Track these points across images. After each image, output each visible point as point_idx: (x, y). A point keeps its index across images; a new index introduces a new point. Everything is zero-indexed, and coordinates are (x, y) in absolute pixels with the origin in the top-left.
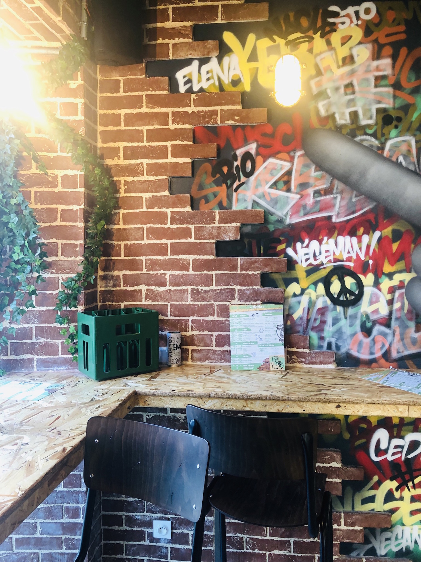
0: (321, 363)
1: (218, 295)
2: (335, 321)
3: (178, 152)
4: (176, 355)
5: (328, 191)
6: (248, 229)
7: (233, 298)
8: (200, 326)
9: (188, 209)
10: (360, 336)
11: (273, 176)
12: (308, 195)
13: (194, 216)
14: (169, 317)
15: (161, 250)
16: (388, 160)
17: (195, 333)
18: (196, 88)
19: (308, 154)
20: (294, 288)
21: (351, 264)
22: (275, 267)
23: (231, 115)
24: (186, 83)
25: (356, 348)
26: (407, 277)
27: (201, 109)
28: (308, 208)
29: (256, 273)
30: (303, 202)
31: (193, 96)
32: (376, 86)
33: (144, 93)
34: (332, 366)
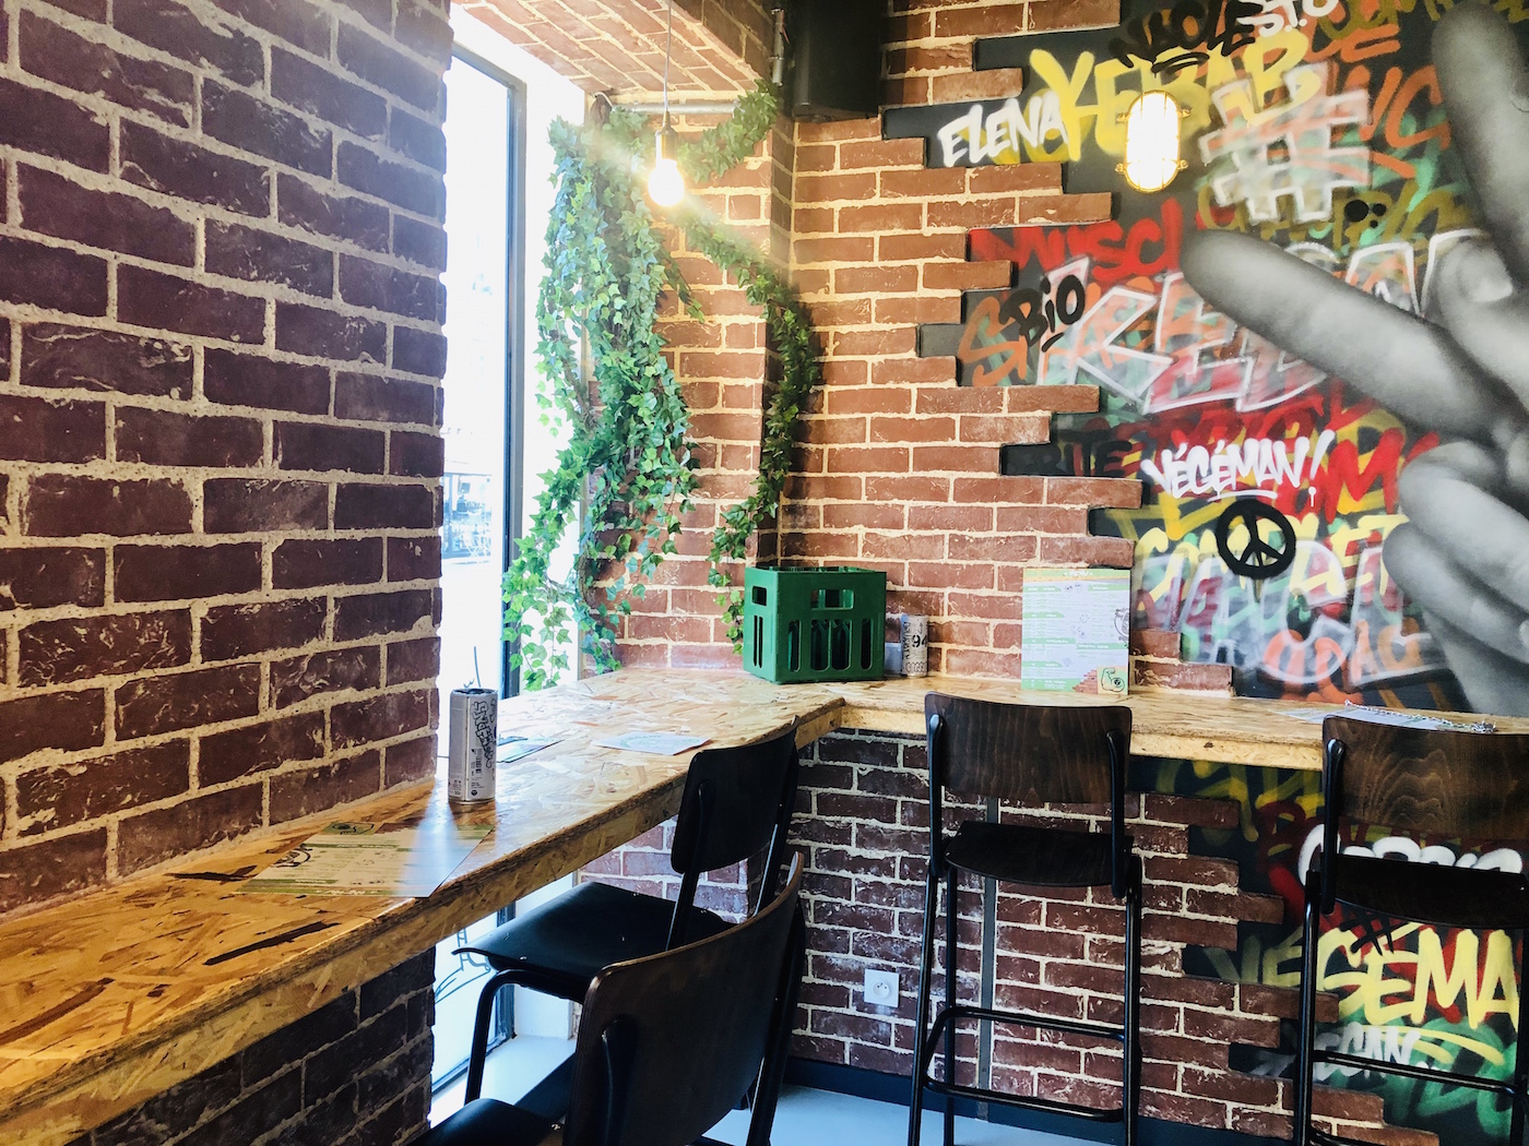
0: (1203, 686)
1: (1002, 548)
2: (1236, 606)
3: (935, 277)
4: (917, 656)
5: (1229, 351)
6: (1064, 424)
7: (1030, 554)
8: (965, 605)
9: (951, 383)
10: (1286, 637)
11: (1119, 320)
12: (1188, 358)
13: (961, 397)
14: (907, 587)
15: (897, 461)
16: (1354, 289)
17: (954, 618)
18: (975, 158)
20: (1155, 539)
21: (1273, 495)
22: (1117, 497)
23: (1041, 207)
24: (956, 149)
25: (1276, 660)
26: (1386, 523)
27: (983, 196)
28: (1188, 384)
29: (1079, 507)
30: (1178, 373)
31: (970, 173)
32: (1333, 145)
33: (878, 170)
34: (1226, 695)
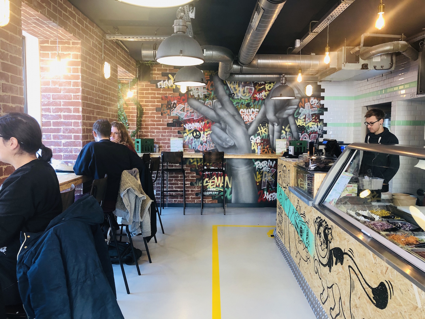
0: (191, 151)
1: (168, 136)
2: (195, 142)
3: (158, 102)
4: (157, 150)
5: (193, 112)
6: (175, 120)
7: (171, 137)
8: (163, 143)
9: (161, 115)
10: (200, 145)
11: (181, 108)
12: (188, 113)
13: (162, 117)
14: (156, 141)
15: (154, 125)
16: (206, 106)
17: (162, 145)
18: (162, 87)
19: (188, 104)
20: (185, 134)
21: (198, 129)
22: (181, 129)
23: (171, 94)
24: (160, 86)
25: (199, 148)
26: (210, 132)
27: (163, 92)
28: (188, 116)
29: (177, 131)
30: (187, 115)
31: (162, 89)
32: (203, 89)
33: (150, 88)
34: (194, 152)
